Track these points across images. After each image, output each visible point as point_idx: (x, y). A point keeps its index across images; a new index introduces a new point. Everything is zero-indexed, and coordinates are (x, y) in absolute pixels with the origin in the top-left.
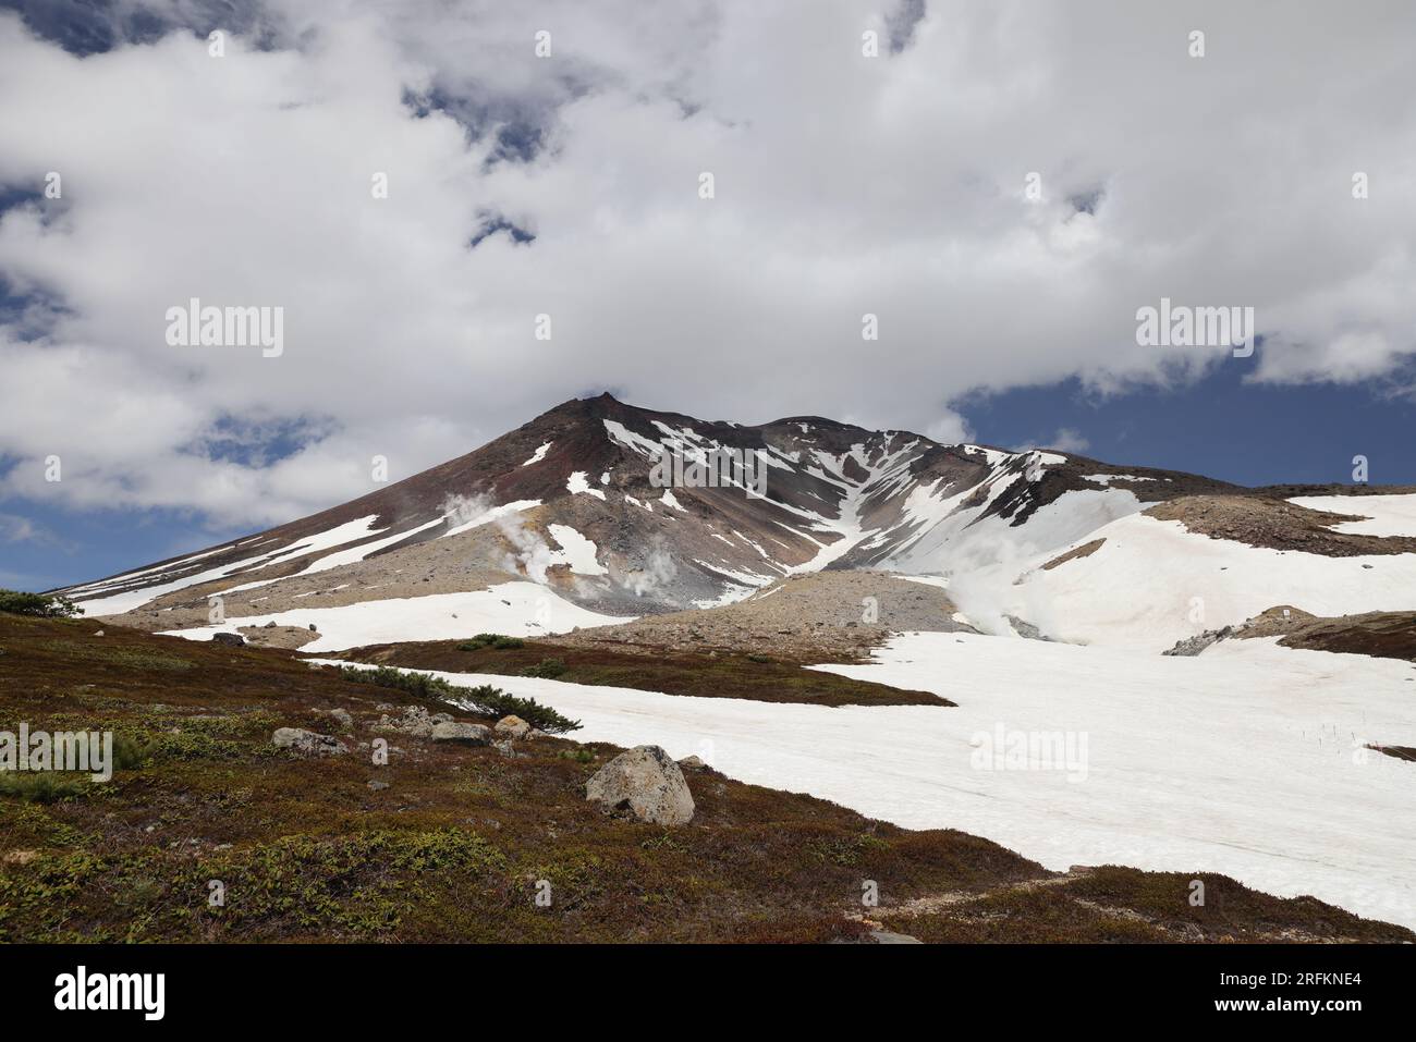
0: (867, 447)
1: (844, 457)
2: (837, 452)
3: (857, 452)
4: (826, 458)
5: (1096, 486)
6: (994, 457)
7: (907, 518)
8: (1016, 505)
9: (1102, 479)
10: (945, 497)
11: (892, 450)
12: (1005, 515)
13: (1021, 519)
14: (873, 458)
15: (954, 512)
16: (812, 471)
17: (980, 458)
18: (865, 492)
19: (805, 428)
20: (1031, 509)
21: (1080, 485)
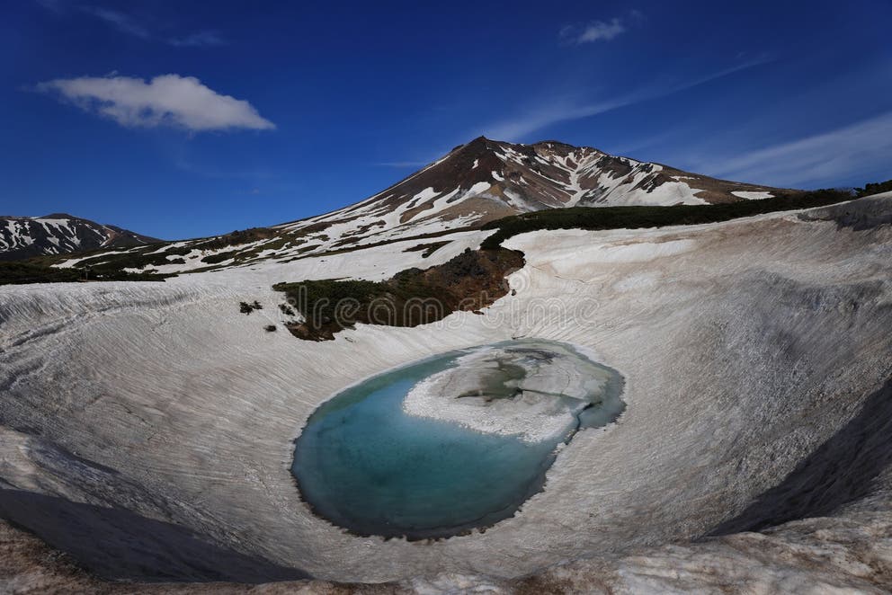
0: (575, 154)
1: (566, 158)
2: (564, 156)
3: (571, 156)
4: (559, 159)
5: (675, 180)
6: (632, 163)
7: (600, 186)
8: (647, 186)
9: (677, 178)
10: (614, 178)
11: (586, 155)
12: (644, 188)
13: (650, 191)
14: (578, 158)
15: (620, 185)
16: (555, 164)
17: (627, 163)
18: (577, 173)
19: (550, 146)
20: (653, 188)
21: (670, 180)
